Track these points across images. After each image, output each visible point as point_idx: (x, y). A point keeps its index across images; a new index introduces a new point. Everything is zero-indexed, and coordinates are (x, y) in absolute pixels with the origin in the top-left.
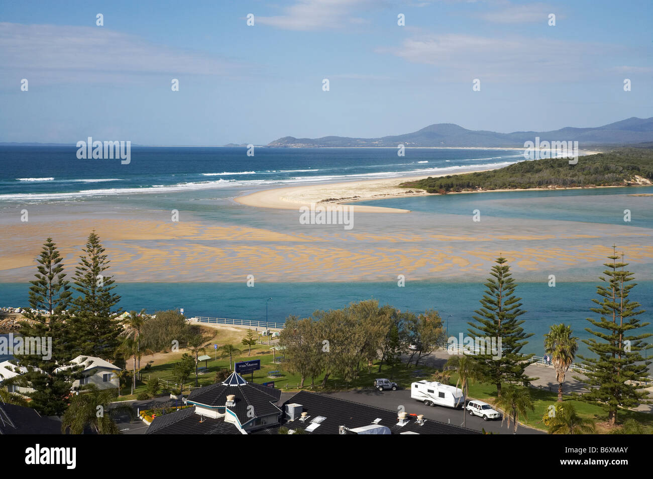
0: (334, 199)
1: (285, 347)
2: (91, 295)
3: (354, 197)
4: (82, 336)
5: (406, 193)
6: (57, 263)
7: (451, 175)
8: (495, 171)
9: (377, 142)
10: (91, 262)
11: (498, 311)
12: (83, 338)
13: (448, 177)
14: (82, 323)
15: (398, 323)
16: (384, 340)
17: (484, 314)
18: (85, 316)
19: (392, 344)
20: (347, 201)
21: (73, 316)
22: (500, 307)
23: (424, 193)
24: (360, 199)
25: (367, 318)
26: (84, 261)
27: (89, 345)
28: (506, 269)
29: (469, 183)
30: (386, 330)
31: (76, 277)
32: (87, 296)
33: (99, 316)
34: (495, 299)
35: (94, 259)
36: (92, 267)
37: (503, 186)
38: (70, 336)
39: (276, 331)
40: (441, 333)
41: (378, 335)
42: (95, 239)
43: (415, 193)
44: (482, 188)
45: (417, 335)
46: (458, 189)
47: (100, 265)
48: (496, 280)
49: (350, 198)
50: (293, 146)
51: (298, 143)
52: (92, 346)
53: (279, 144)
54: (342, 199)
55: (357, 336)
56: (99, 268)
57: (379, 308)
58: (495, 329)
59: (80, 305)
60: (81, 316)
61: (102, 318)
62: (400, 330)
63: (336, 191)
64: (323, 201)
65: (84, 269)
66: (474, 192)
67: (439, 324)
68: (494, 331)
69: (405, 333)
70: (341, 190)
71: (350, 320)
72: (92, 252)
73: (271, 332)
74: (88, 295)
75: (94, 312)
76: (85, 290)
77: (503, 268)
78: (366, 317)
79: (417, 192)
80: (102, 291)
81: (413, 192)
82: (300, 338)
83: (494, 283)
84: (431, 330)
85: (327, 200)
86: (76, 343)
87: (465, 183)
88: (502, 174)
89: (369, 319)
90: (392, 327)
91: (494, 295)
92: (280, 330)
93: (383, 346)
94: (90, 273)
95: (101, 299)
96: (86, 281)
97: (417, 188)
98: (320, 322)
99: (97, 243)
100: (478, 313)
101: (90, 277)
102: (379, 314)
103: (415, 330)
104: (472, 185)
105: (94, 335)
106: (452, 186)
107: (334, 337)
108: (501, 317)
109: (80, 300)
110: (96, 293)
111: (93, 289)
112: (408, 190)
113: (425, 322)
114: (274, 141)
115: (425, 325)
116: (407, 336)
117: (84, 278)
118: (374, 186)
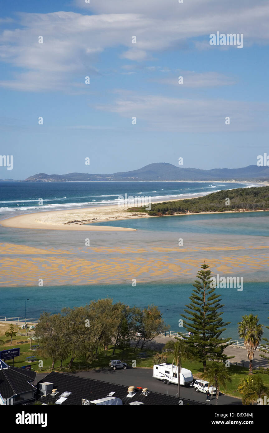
0: (78, 221)
1: (39, 338)
3: (93, 219)
5: (133, 215)
7: (166, 201)
8: (199, 199)
9: (110, 177)
11: (203, 305)
13: (164, 203)
15: (127, 316)
16: (117, 329)
17: (193, 308)
19: (123, 333)
20: (87, 222)
22: (205, 303)
23: (146, 215)
24: (98, 221)
25: (103, 312)
28: (208, 273)
29: (180, 208)
30: (118, 322)
34: (201, 296)
37: (206, 210)
39: (32, 325)
40: (160, 323)
41: (112, 326)
43: (139, 216)
44: (190, 211)
45: (142, 325)
46: (172, 212)
48: (201, 281)
49: (90, 220)
50: (46, 181)
51: (48, 178)
53: (35, 179)
54: (84, 221)
55: (95, 327)
57: (113, 305)
58: (201, 319)
62: (129, 322)
63: (79, 215)
64: (69, 222)
66: (184, 214)
67: (159, 316)
68: (201, 321)
69: (133, 324)
70: (83, 214)
71: (90, 315)
73: (28, 326)
77: (207, 273)
78: (102, 312)
79: (141, 215)
81: (138, 215)
82: (52, 330)
83: (200, 284)
84: (153, 321)
85: (72, 222)
87: (177, 208)
88: (204, 201)
89: (105, 313)
90: (123, 319)
91: (200, 293)
92: (35, 324)
93: (116, 334)
97: (141, 212)
98: (67, 317)
100: (188, 307)
102: (113, 310)
103: (141, 321)
104: (182, 210)
106: (167, 210)
107: (78, 328)
108: (205, 310)
112: (134, 213)
113: (148, 314)
114: (30, 177)
115: (148, 317)
116: (135, 326)
118: (108, 211)
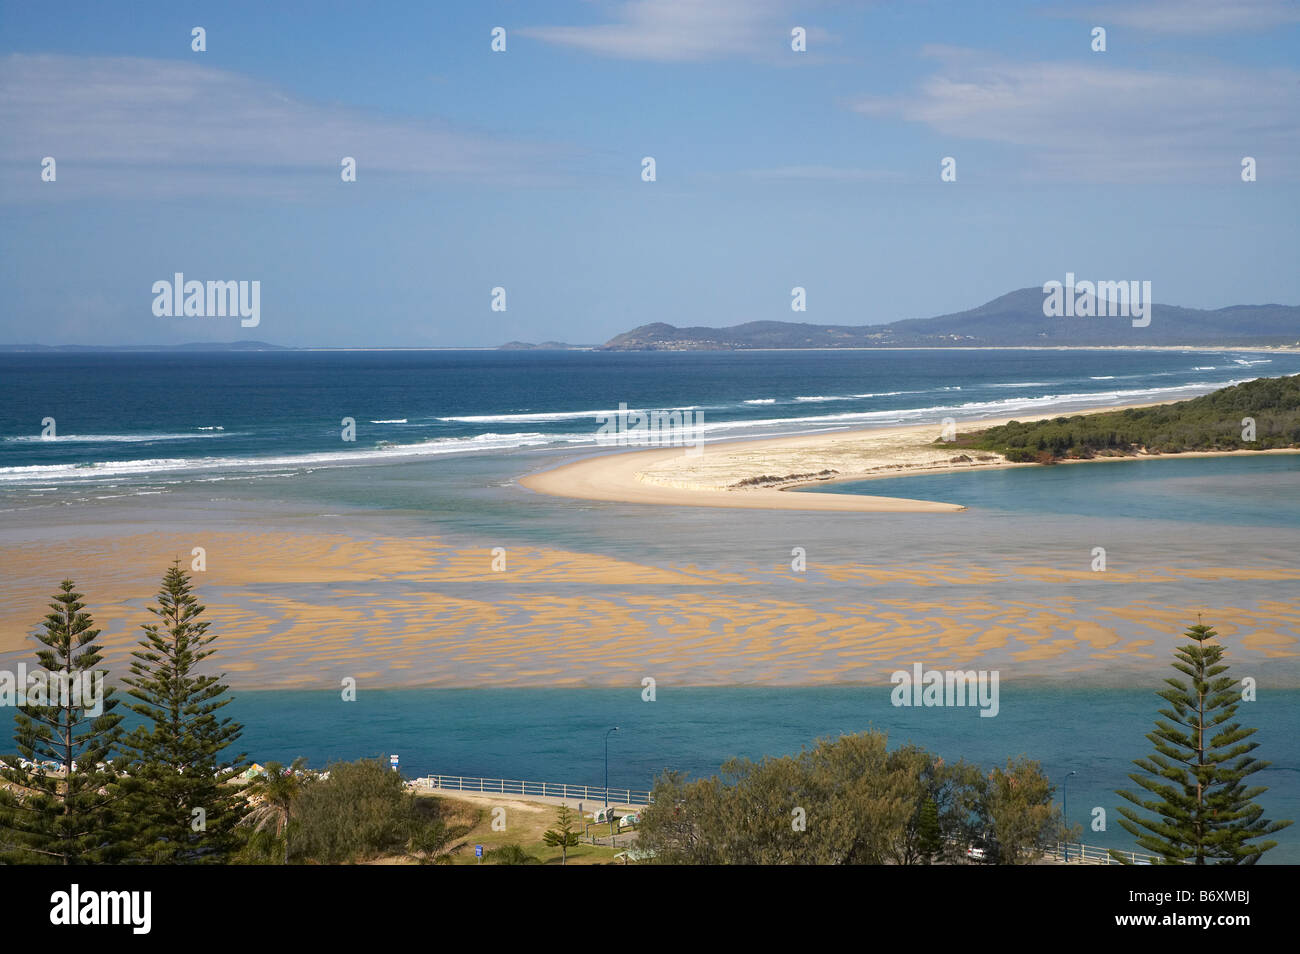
0: (772, 479)
1: (652, 852)
2: (169, 721)
3: (821, 474)
4: (145, 827)
5: (954, 461)
6: (85, 642)
7: (1067, 415)
8: (1180, 406)
9: (878, 336)
10: (169, 639)
11: (1195, 761)
12: (148, 832)
13: (1061, 421)
14: (146, 794)
15: (937, 792)
16: (903, 834)
17: (1160, 769)
18: (154, 775)
19: (923, 845)
20: (804, 482)
21: (125, 775)
22: (1201, 753)
23: (1000, 461)
24: (838, 477)
25: (858, 777)
26: (151, 637)
27: (162, 849)
28: (1213, 654)
29: (1113, 436)
30: (907, 809)
31: (133, 677)
32: (158, 726)
33: (189, 775)
34: (1189, 733)
35: (177, 632)
36: (172, 653)
37: (1202, 443)
38: (117, 826)
39: (629, 813)
40: (1047, 817)
41: (887, 822)
42: (180, 583)
43: (975, 461)
44: (1147, 448)
45: (987, 821)
46: (1086, 451)
47: (192, 648)
48: (1188, 681)
49: (812, 475)
50: (669, 347)
51: (681, 339)
52: (172, 851)
53: (634, 341)
54: (793, 477)
55: (833, 825)
56: (188, 656)
57: (890, 753)
58: (1189, 809)
59: (143, 747)
60: (144, 774)
61: (195, 780)
62: (944, 810)
63: (776, 457)
64: (745, 483)
65: (151, 658)
66: (1126, 458)
67: (1045, 795)
68: (1188, 813)
69: (956, 818)
70: (789, 456)
71: (816, 784)
72: (171, 614)
73: (616, 814)
74: (161, 721)
75: (176, 764)
76: (154, 709)
77: (1207, 653)
78: (855, 776)
79: (981, 459)
80: (197, 713)
81: (970, 460)
82: (691, 829)
83: (1185, 690)
84: (1023, 810)
85: (755, 481)
86: (132, 844)
87: (1103, 435)
88: (1198, 413)
89: (863, 780)
90: (922, 801)
91: (1185, 720)
92: (639, 809)
93: (899, 850)
94: (167, 668)
95: (194, 734)
96: (157, 688)
97: (981, 449)
98: (739, 789)
99: (185, 591)
100: (1143, 765)
101: (168, 677)
102: (890, 769)
103: (982, 808)
104: (1123, 442)
105: (176, 823)
106: (1070, 443)
107: (777, 826)
108: (1203, 777)
109: (143, 736)
110: (181, 716)
111: (174, 707)
112: (958, 453)
113: (1007, 788)
114: (621, 336)
115: (1006, 797)
116: (962, 824)
117: (153, 681)
118: (873, 445)
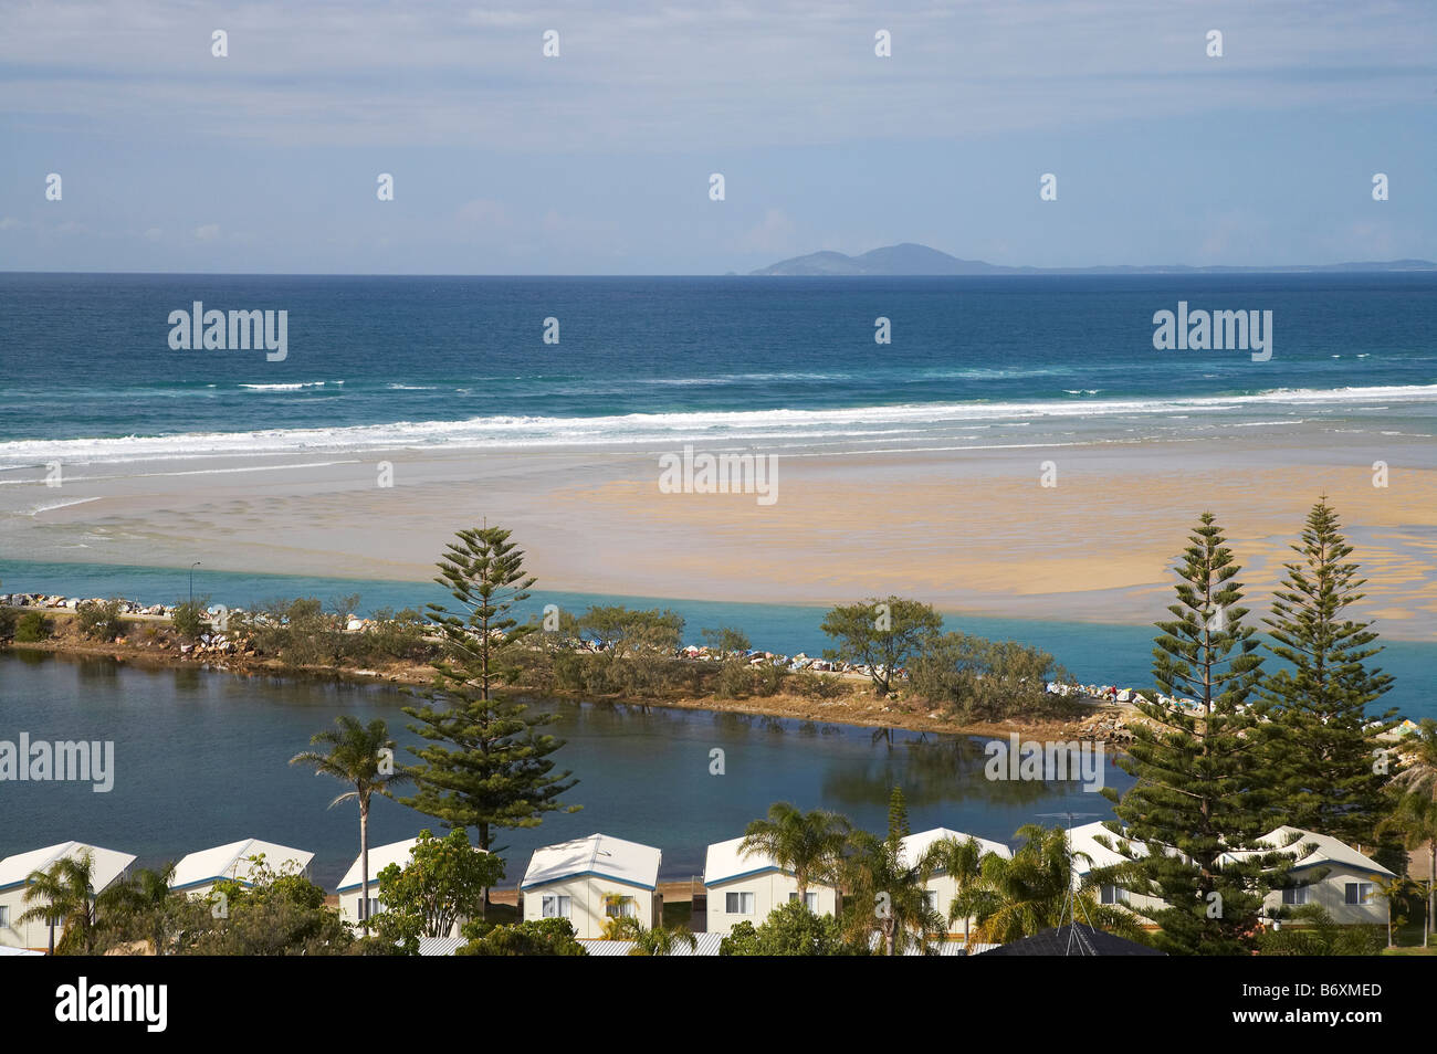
2: (1314, 667)
4: (1288, 776)
6: (1225, 578)
10: (1314, 581)
12: (1291, 782)
14: (1287, 742)
18: (1296, 723)
21: (1266, 720)
26: (1295, 577)
27: (1306, 801)
31: (1275, 618)
32: (1301, 672)
33: (1334, 726)
35: (1323, 573)
36: (1316, 595)
38: (1258, 773)
42: (1327, 521)
47: (1337, 590)
52: (1316, 804)
56: (1334, 599)
59: (1285, 693)
60: (1286, 721)
61: (1341, 732)
65: (1294, 599)
72: (1316, 553)
74: (1303, 667)
75: (1321, 713)
76: (1297, 653)
80: (1343, 661)
86: (1273, 793)
94: (1310, 611)
95: (1340, 682)
96: (1299, 631)
99: (1332, 530)
101: (1312, 620)
105: (1320, 775)
109: (1284, 681)
110: (1326, 662)
111: (1319, 652)
117: (1296, 623)
